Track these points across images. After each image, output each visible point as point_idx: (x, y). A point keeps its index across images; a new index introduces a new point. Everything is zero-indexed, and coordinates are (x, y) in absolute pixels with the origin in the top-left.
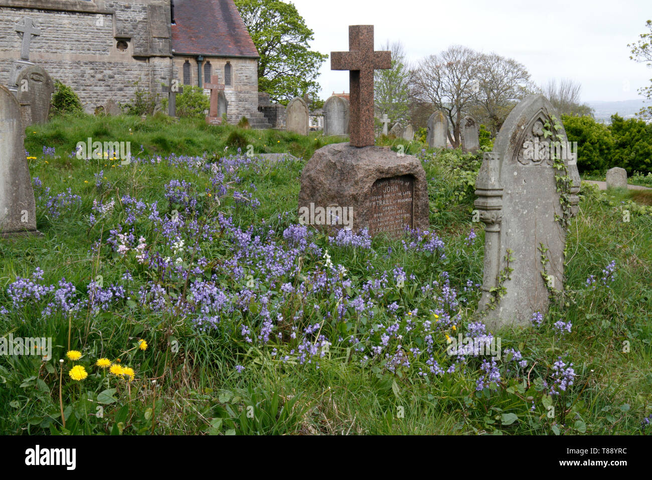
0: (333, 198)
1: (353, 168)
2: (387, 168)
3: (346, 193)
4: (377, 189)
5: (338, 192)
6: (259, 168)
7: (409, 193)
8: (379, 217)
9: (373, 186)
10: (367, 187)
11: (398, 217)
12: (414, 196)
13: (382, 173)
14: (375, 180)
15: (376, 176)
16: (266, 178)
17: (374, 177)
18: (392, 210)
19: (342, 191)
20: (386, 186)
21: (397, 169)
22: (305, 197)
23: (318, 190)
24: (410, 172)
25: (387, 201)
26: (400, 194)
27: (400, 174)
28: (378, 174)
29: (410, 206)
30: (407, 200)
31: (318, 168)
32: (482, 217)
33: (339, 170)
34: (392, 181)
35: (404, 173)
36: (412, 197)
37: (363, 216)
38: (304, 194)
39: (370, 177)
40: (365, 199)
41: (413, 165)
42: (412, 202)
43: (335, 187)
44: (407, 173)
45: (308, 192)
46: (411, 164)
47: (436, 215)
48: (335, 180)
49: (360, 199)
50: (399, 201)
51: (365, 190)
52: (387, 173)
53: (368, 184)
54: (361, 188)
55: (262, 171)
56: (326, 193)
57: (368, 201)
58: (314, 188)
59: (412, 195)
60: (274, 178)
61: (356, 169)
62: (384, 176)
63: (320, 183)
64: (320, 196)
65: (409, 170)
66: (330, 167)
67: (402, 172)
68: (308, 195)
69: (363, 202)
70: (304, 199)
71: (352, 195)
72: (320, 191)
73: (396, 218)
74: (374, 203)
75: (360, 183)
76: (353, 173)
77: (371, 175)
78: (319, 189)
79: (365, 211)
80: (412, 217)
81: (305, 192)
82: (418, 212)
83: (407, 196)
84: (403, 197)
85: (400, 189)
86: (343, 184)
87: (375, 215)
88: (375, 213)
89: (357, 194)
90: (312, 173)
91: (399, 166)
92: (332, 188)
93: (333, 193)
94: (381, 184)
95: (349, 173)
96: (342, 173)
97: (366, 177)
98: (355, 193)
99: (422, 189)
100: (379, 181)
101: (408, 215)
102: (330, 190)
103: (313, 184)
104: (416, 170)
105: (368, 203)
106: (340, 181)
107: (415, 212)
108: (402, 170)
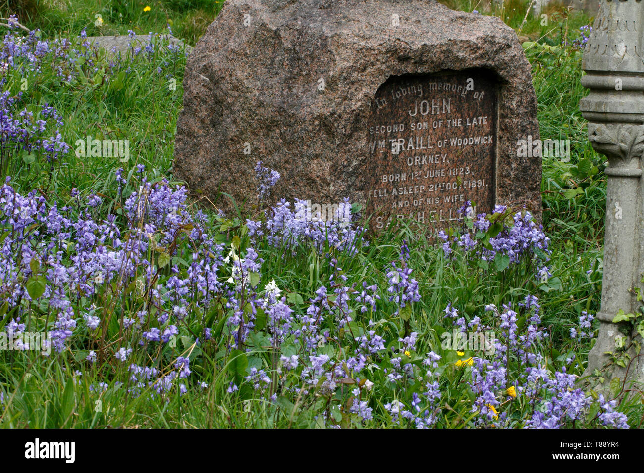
0: (269, 128)
1: (325, 46)
2: (417, 46)
3: (303, 112)
4: (391, 103)
5: (281, 110)
6: (71, 68)
7: (484, 121)
8: (395, 184)
9: (379, 94)
10: (360, 96)
11: (451, 186)
12: (499, 133)
13: (404, 59)
14: (382, 79)
15: (384, 68)
16: (92, 99)
17: (381, 72)
18: (432, 167)
19: (292, 106)
20: (416, 96)
21: (449, 51)
22: (196, 127)
23: (229, 107)
24: (484, 61)
25: (420, 140)
26: (457, 123)
27: (457, 66)
28: (394, 62)
29: (488, 159)
30: (477, 140)
31: (232, 45)
32: (596, 138)
33: (288, 51)
34: (434, 86)
35: (467, 65)
36: (493, 133)
37: (350, 175)
38: (191, 121)
39: (368, 70)
40: (355, 129)
41: (493, 43)
42: (494, 146)
43: (275, 96)
44: (476, 63)
45: (203, 114)
46: (489, 40)
47: (571, 194)
48: (277, 78)
49: (342, 128)
50: (453, 142)
51: (356, 105)
52: (420, 62)
53: (365, 90)
54: (345, 98)
55: (82, 77)
56: (252, 113)
57: (363, 134)
58: (219, 102)
59: (493, 126)
60: (116, 99)
61: (333, 48)
62: (410, 69)
63: (236, 88)
64: (234, 122)
65: (481, 57)
66: (265, 43)
67: (463, 60)
68: (202, 121)
69: (350, 136)
70: (190, 134)
71: (319, 117)
72: (236, 108)
73: (444, 190)
74: (382, 144)
75: (341, 86)
76: (324, 59)
77: (372, 64)
78: (233, 104)
79: (355, 163)
80: (492, 191)
81: (194, 114)
82: (508, 176)
83: (478, 131)
84: (466, 133)
85: (459, 110)
86: (298, 89)
87: (385, 179)
88: (385, 171)
89: (332, 114)
90: (216, 60)
91: (455, 42)
92: (266, 99)
93: (267, 113)
94: (403, 93)
95: (312, 59)
96: (295, 59)
97: (357, 70)
98: (326, 112)
99: (521, 110)
100: (394, 82)
101: (481, 183)
102: (261, 104)
103: (218, 92)
104: (505, 57)
105: (363, 142)
106: (288, 82)
107: (501, 175)
108: (461, 55)
